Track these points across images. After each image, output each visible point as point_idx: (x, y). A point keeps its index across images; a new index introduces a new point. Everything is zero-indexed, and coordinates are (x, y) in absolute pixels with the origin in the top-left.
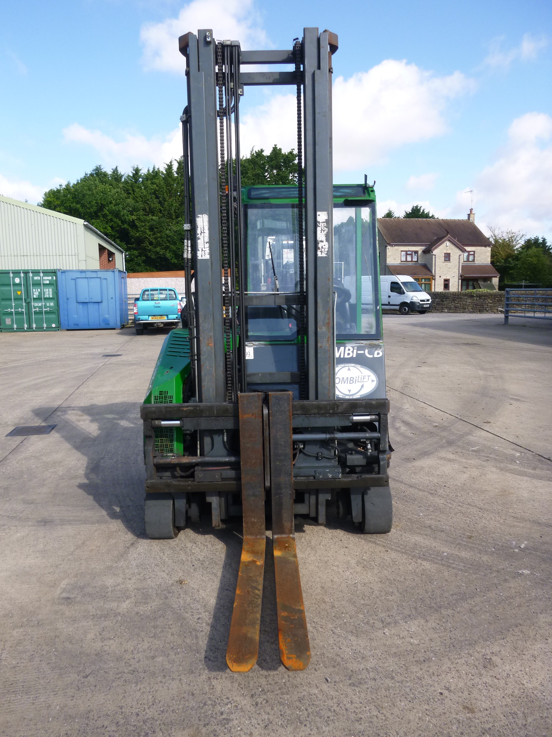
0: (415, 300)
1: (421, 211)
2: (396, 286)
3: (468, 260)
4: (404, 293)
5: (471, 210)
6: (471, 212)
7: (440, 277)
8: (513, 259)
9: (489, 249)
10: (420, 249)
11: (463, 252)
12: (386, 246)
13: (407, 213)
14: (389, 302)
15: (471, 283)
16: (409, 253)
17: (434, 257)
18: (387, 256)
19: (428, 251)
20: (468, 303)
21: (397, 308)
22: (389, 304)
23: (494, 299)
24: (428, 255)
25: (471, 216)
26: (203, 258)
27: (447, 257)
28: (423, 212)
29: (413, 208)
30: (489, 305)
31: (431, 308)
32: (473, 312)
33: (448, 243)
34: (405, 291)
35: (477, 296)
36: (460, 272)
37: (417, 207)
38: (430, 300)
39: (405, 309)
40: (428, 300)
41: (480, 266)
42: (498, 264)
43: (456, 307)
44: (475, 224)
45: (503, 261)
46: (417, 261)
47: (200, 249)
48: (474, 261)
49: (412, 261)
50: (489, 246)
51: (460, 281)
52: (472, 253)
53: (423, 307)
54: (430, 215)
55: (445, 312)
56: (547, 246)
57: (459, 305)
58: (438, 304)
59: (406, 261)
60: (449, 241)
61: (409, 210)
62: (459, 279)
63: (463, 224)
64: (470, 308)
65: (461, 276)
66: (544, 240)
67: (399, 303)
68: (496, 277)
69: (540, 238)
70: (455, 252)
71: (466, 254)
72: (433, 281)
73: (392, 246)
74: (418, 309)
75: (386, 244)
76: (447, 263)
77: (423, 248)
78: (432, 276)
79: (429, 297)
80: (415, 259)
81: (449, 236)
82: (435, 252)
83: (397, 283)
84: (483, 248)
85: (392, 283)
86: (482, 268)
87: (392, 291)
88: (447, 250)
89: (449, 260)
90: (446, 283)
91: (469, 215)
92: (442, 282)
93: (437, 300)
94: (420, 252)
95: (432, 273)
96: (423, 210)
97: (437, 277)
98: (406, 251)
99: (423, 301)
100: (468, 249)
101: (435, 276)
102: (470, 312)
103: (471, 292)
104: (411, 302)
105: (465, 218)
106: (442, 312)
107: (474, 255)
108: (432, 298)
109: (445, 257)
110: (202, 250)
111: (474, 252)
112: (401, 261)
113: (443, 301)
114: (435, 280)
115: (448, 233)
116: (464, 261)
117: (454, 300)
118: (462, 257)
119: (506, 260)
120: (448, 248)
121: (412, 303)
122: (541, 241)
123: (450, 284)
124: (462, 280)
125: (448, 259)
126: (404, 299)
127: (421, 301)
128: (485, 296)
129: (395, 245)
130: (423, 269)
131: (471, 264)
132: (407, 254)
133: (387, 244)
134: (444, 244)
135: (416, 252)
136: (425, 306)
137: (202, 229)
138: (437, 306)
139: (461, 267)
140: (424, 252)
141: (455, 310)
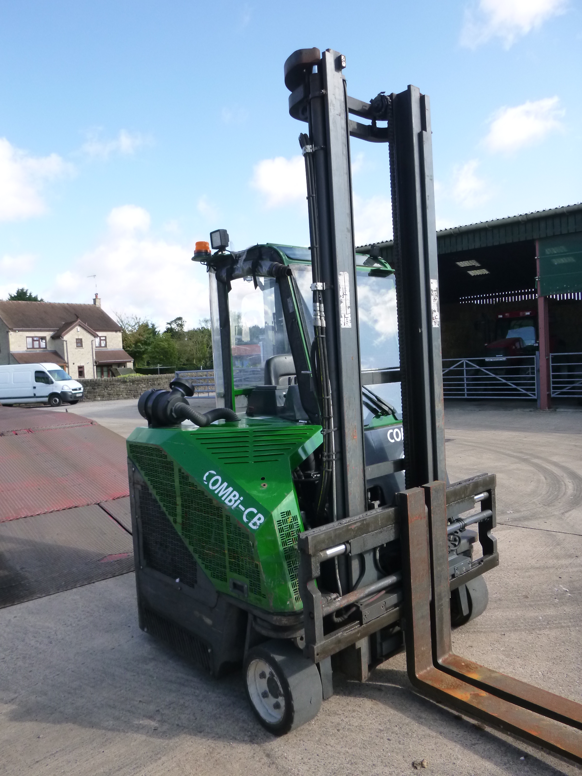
0: (66, 389)
1: (28, 294)
2: (41, 375)
3: (100, 346)
4: (52, 383)
5: (96, 295)
6: (96, 296)
7: (74, 364)
8: (142, 344)
9: (120, 334)
10: (48, 335)
11: (95, 337)
12: (8, 332)
13: (11, 297)
14: (35, 394)
15: (105, 369)
16: (35, 339)
17: (65, 343)
18: (10, 342)
19: (57, 337)
20: (122, 389)
21: (46, 399)
22: (35, 396)
23: (148, 383)
24: (57, 341)
25: (97, 300)
26: (346, 326)
27: (79, 343)
28: (30, 295)
29: (18, 291)
30: (143, 389)
31: (84, 397)
32: (128, 398)
33: (79, 328)
34: (53, 380)
35: (130, 381)
36: (94, 358)
37: (22, 290)
38: (82, 389)
39: (56, 401)
40: (80, 389)
41: (112, 351)
42: (128, 349)
43: (109, 394)
44: (102, 308)
45: (133, 346)
46: (46, 348)
47: (343, 315)
48: (106, 346)
49: (40, 348)
50: (120, 331)
51: (95, 367)
52: (104, 338)
53: (76, 397)
54: (39, 299)
55: (98, 400)
56: (157, 331)
57: (112, 391)
58: (89, 392)
59: (33, 348)
60: (80, 326)
61: (14, 293)
62: (94, 365)
63: (89, 309)
64: (124, 394)
65: (96, 362)
66: (153, 326)
67: (47, 394)
68: (130, 362)
69: (149, 324)
70: (86, 337)
71: (97, 340)
72: (67, 369)
73: (15, 331)
74: (70, 399)
75: (7, 330)
76: (80, 349)
77: (51, 333)
78: (65, 363)
79: (80, 385)
80: (43, 344)
81: (79, 320)
82: (66, 338)
83: (43, 372)
84: (114, 333)
85: (37, 372)
86: (114, 353)
87: (36, 381)
88: (78, 335)
89: (82, 346)
90: (81, 370)
91: (95, 300)
92: (77, 370)
93: (88, 388)
94: (48, 338)
95: (64, 360)
96: (30, 294)
97: (70, 365)
98: (33, 337)
99: (76, 390)
100: (100, 334)
101: (68, 363)
102: (125, 398)
103: (124, 378)
104: (62, 392)
105: (92, 303)
106: (95, 400)
107: (105, 340)
108: (83, 386)
109: (77, 343)
110: (345, 317)
111: (106, 337)
112: (27, 348)
113: (94, 389)
114: (68, 367)
115: (78, 317)
116: (96, 347)
117: (106, 387)
118: (94, 342)
119: (136, 344)
120: (79, 333)
121: (64, 394)
122: (150, 326)
123: (85, 372)
124: (97, 366)
125: (79, 345)
126: (53, 389)
127: (73, 390)
128: (138, 381)
129: (19, 331)
130: (54, 356)
131: (104, 349)
132: (33, 340)
133: (10, 329)
134: (75, 330)
135: (43, 338)
136: (78, 395)
137: (344, 289)
138: (88, 395)
139: (94, 353)
140: (53, 338)
141: (109, 397)
